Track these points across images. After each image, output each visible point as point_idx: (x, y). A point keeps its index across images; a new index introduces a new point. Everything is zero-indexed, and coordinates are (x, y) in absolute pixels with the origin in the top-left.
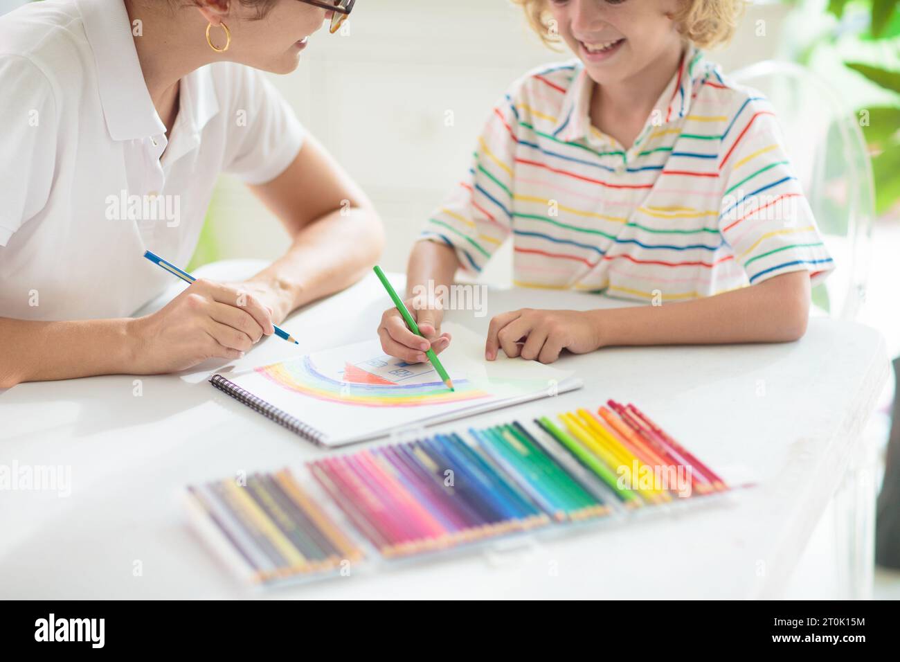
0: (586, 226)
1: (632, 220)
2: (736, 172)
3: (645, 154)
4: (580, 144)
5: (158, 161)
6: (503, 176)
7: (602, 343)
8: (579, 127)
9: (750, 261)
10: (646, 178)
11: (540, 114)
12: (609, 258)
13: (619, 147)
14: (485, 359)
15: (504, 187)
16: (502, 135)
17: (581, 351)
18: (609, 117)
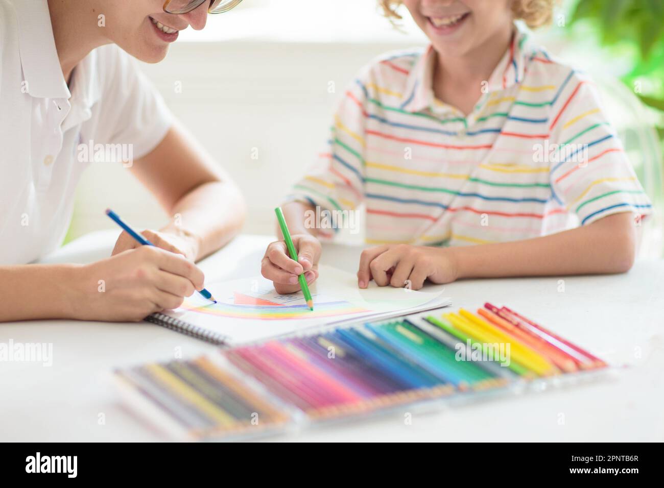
0: (431, 185)
1: (474, 176)
2: (565, 130)
3: (482, 119)
4: (426, 113)
5: (60, 126)
6: (356, 145)
7: (459, 275)
8: (423, 98)
9: (583, 205)
10: (485, 139)
11: (388, 92)
12: (454, 210)
13: (460, 114)
14: (358, 288)
15: (357, 154)
16: (354, 111)
17: (443, 281)
18: (449, 89)
